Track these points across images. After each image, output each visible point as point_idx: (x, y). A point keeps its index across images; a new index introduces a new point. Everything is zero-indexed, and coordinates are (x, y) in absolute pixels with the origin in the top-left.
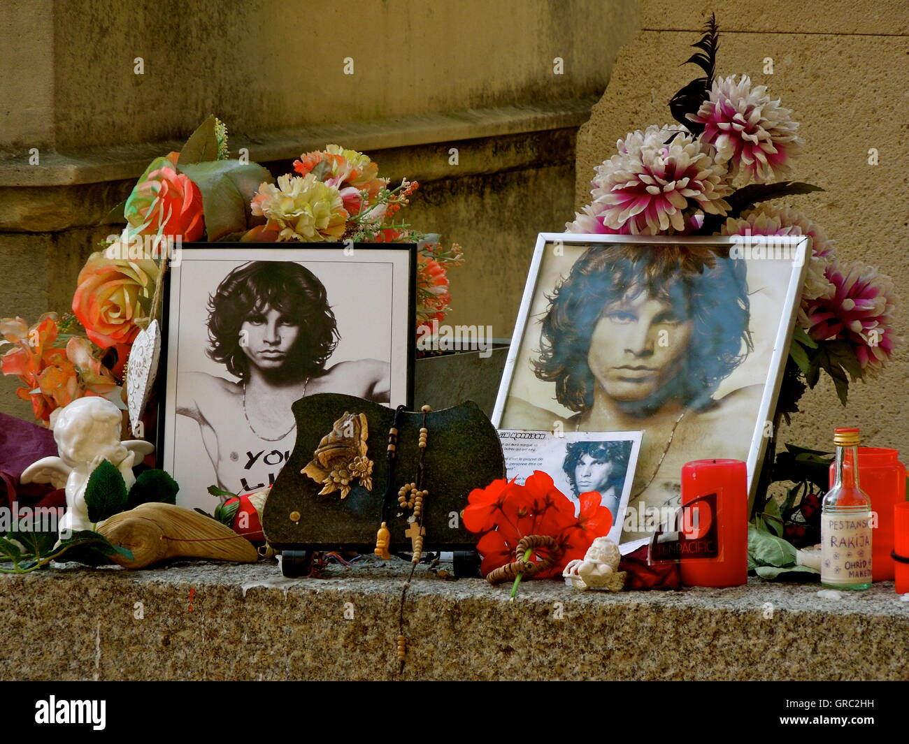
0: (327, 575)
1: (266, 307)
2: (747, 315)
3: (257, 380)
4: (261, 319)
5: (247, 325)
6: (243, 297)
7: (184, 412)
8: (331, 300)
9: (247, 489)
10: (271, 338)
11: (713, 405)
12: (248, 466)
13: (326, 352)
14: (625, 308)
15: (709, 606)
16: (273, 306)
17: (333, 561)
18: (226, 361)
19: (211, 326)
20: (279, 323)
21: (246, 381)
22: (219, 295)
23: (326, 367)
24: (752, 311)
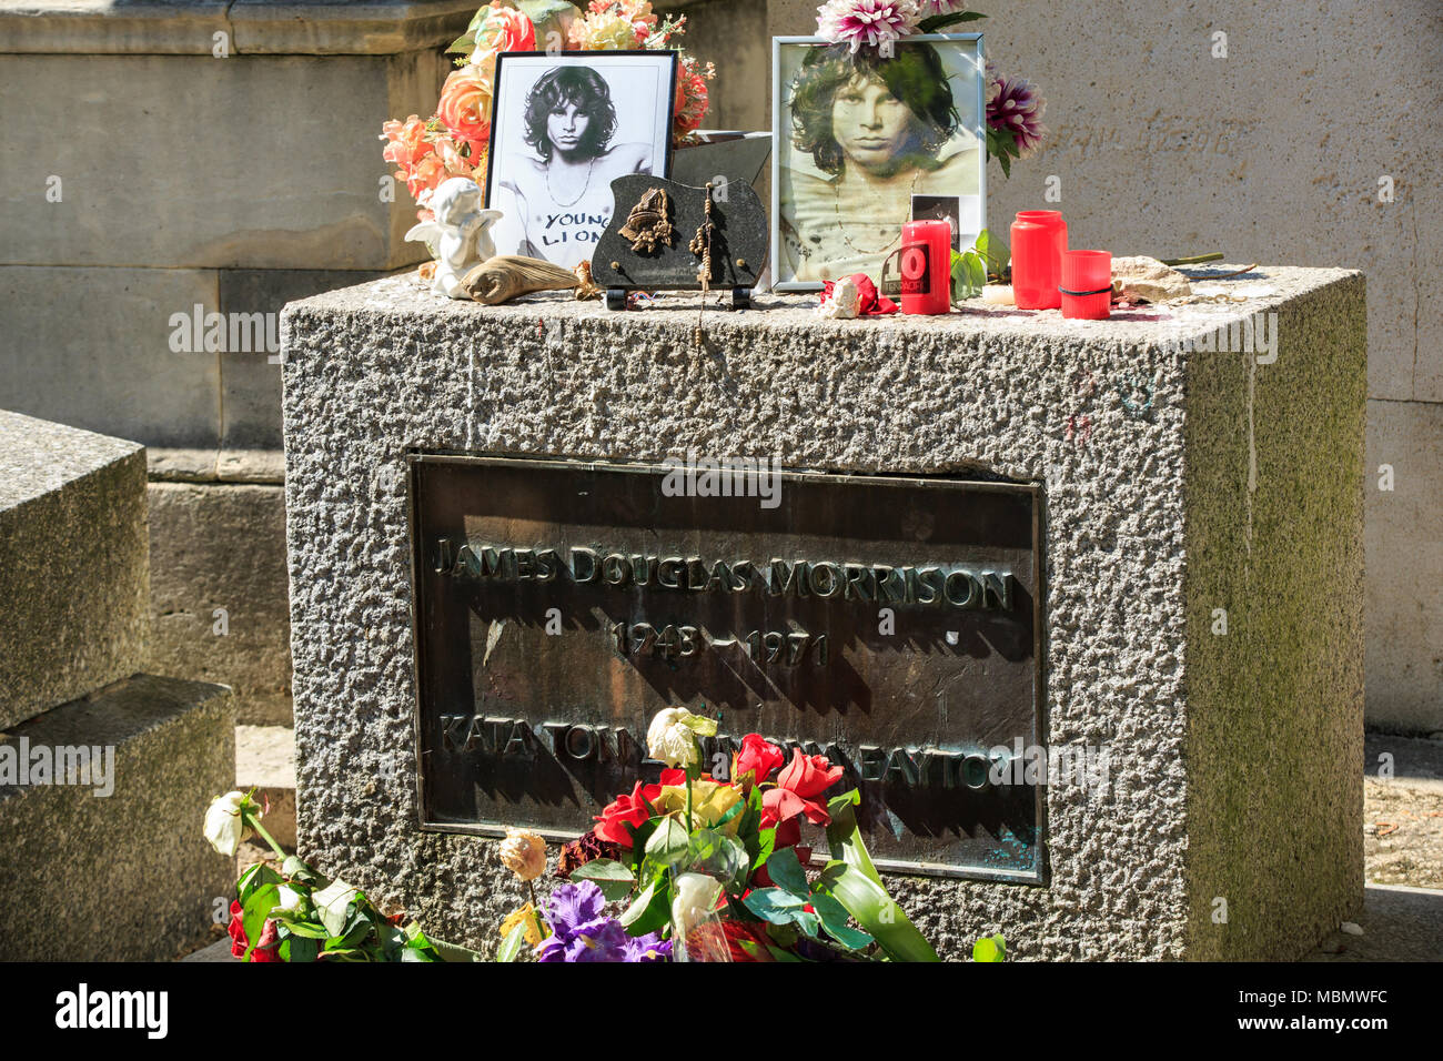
0: (639, 309)
1: (567, 101)
2: (949, 95)
3: (557, 158)
4: (563, 112)
5: (552, 117)
6: (550, 95)
7: (505, 184)
8: (612, 97)
9: (547, 243)
10: (569, 128)
11: (940, 166)
12: (548, 227)
13: (607, 137)
14: (853, 92)
15: (929, 329)
16: (571, 101)
17: (641, 298)
18: (536, 145)
19: (527, 117)
20: (575, 115)
21: (549, 159)
22: (534, 93)
23: (607, 149)
24: (953, 92)
